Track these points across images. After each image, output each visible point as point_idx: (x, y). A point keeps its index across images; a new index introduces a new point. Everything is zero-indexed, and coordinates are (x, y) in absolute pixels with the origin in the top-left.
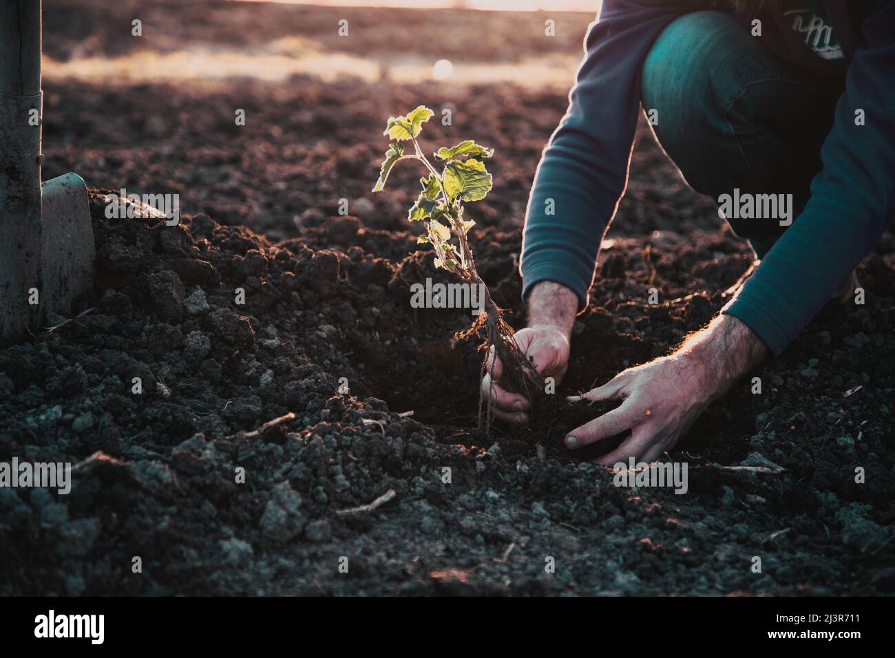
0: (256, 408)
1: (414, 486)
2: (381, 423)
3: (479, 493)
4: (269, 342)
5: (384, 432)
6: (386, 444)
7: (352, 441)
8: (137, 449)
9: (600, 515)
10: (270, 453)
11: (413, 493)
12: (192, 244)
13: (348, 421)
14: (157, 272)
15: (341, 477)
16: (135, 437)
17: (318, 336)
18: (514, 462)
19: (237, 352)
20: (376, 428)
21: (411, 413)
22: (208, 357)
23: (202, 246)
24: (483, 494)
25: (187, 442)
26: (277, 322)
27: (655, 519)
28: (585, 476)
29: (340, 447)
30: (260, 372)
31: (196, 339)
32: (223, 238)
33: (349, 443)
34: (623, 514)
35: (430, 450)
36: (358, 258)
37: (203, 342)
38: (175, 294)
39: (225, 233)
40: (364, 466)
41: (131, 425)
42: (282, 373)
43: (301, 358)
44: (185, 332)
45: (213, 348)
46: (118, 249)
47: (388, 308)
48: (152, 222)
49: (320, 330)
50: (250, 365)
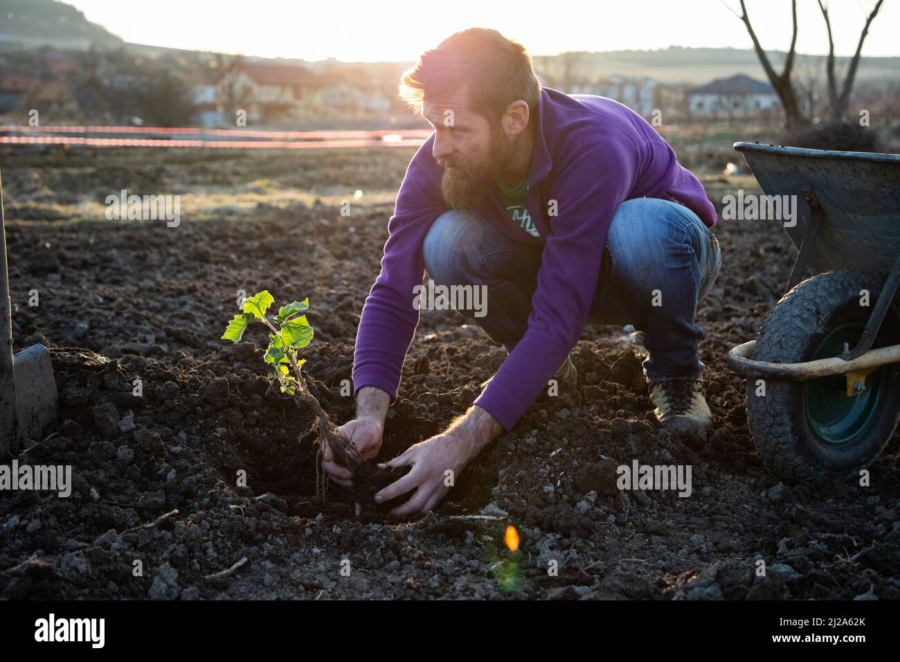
0: (161, 500)
1: (263, 550)
2: (242, 507)
3: (307, 550)
4: (174, 449)
5: (243, 513)
6: (244, 523)
7: (220, 523)
8: (72, 542)
9: (385, 561)
10: (162, 538)
11: (262, 556)
13: (220, 507)
14: (100, 404)
15: (211, 550)
16: (72, 531)
17: (215, 436)
18: (331, 526)
19: (153, 457)
20: (238, 511)
21: (265, 495)
22: (131, 463)
24: (310, 551)
25: (103, 536)
26: (186, 429)
29: (212, 528)
30: (168, 470)
31: (124, 451)
32: (151, 373)
33: (218, 524)
34: (399, 559)
35: (275, 523)
36: (246, 377)
37: (129, 454)
38: (111, 420)
39: (154, 368)
40: (228, 540)
41: (70, 522)
42: (181, 471)
43: (196, 459)
44: (117, 446)
45: (136, 457)
46: (73, 391)
47: (265, 411)
48: (100, 367)
49: (215, 431)
50: (161, 466)
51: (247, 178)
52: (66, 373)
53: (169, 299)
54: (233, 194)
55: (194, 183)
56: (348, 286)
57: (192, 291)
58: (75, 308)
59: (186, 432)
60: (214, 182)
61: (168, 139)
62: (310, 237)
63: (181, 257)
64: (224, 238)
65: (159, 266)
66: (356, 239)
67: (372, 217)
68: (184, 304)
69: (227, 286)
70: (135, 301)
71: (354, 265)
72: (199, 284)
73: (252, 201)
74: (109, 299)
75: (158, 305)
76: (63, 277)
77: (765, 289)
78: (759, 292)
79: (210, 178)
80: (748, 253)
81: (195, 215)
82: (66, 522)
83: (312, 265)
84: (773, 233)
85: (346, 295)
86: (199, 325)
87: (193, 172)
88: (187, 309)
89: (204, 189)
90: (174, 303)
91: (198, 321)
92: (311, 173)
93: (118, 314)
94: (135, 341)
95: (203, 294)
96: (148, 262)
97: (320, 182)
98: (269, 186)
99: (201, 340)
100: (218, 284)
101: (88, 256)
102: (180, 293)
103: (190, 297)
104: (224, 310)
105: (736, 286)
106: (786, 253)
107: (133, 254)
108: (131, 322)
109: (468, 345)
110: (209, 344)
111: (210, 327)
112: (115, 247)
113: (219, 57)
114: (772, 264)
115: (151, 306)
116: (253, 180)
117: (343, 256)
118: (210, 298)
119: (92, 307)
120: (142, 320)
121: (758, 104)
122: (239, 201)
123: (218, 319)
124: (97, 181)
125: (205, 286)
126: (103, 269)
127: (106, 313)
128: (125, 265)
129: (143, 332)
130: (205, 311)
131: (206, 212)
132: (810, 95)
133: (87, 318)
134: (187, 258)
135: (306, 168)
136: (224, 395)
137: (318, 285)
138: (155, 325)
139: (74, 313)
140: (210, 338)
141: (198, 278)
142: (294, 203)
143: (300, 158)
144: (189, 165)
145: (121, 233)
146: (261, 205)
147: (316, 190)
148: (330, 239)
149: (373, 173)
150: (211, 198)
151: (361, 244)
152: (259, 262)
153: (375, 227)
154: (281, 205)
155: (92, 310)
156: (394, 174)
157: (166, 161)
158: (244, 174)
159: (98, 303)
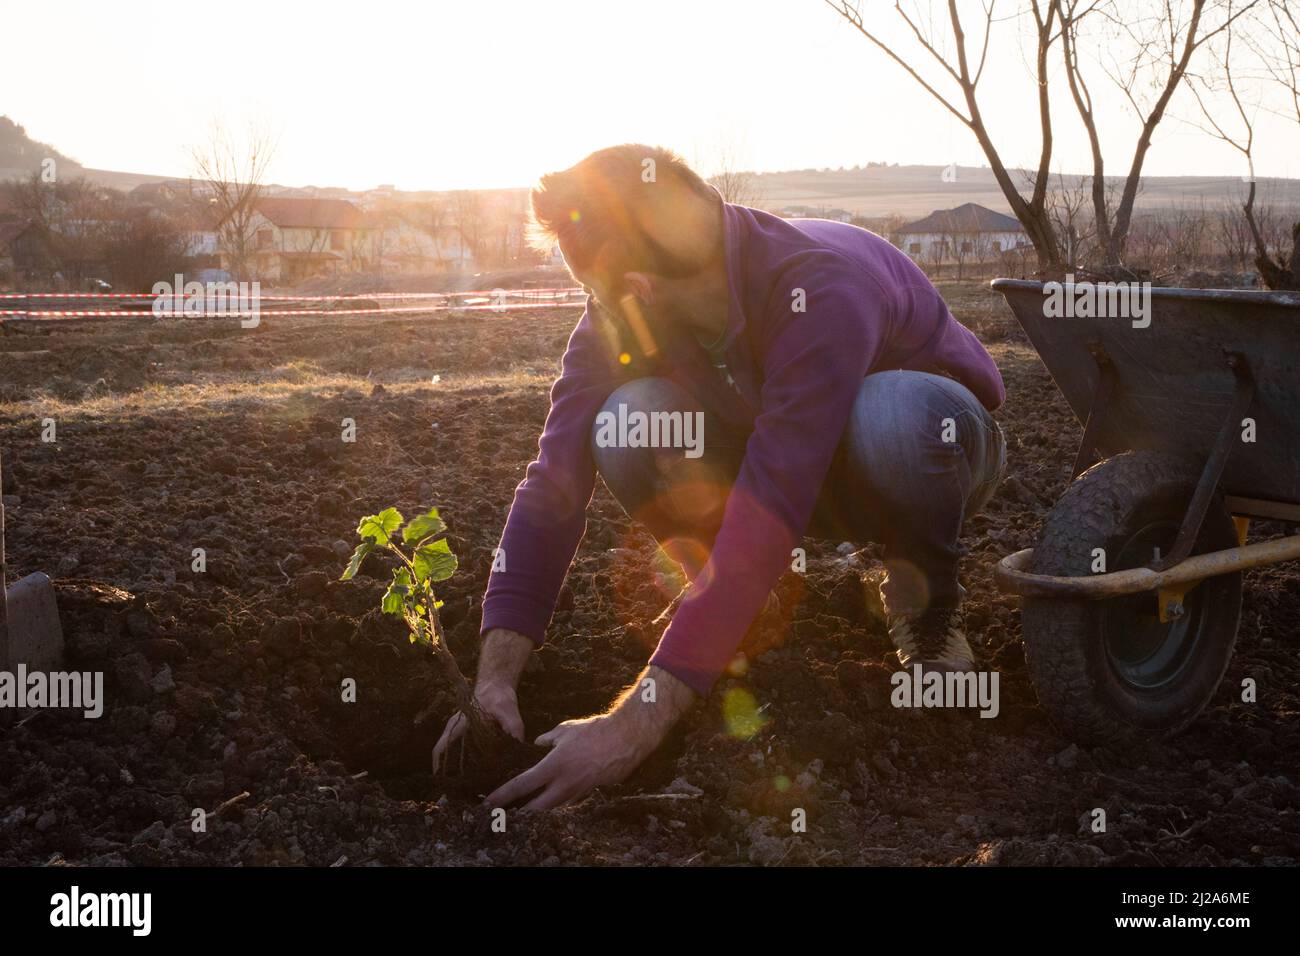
0: (218, 783)
1: (367, 847)
2: (335, 788)
3: (429, 846)
4: (231, 714)
5: (337, 797)
6: (340, 810)
7: (306, 810)
8: (101, 842)
9: (538, 856)
10: (227, 832)
11: (365, 855)
12: (158, 624)
13: (304, 789)
14: (124, 656)
15: (296, 848)
16: (98, 828)
17: (283, 699)
18: (460, 813)
19: (202, 727)
20: (330, 795)
21: (365, 773)
22: (173, 735)
23: (169, 625)
24: (432, 847)
25: (146, 831)
26: (243, 689)
27: (587, 856)
28: (523, 821)
29: (296, 817)
30: (224, 744)
31: (162, 720)
32: (190, 612)
33: (304, 812)
34: (558, 854)
35: (382, 810)
36: (321, 617)
37: (168, 722)
38: (141, 676)
39: (193, 607)
40: (318, 833)
41: (94, 816)
42: (244, 744)
43: (262, 727)
44: (151, 712)
45: (178, 726)
46: (86, 638)
47: (351, 662)
48: (121, 605)
49: (285, 692)
50: (215, 738)
51: (272, 359)
52: (74, 614)
53: (189, 521)
54: (255, 383)
55: (196, 367)
56: (441, 499)
57: (221, 509)
58: (57, 536)
59: (244, 693)
60: (226, 365)
62: (377, 435)
63: (194, 467)
64: (252, 441)
65: (163, 481)
66: (444, 437)
67: (462, 407)
68: (213, 526)
69: (269, 502)
71: (446, 471)
72: (229, 500)
73: (284, 390)
74: (104, 523)
77: (1029, 493)
78: (1021, 498)
79: (220, 360)
81: (202, 412)
82: (89, 815)
83: (388, 471)
84: (1033, 419)
86: (236, 556)
87: (195, 352)
88: (217, 533)
89: (211, 375)
90: (197, 526)
91: (235, 550)
92: (365, 350)
93: (120, 542)
94: (148, 579)
95: (237, 513)
96: (146, 475)
97: (380, 362)
98: (305, 369)
99: (240, 577)
100: (256, 501)
101: (56, 469)
102: (205, 512)
103: (220, 517)
104: (270, 535)
106: (1055, 446)
107: (123, 464)
109: (623, 574)
110: (253, 580)
111: (252, 559)
112: (94, 456)
113: (223, 187)
114: (1036, 460)
115: (165, 530)
116: (283, 362)
117: (429, 460)
118: (249, 518)
119: (82, 534)
120: (156, 550)
121: (997, 245)
122: (263, 390)
123: (262, 547)
124: (53, 366)
125: (239, 503)
126: (82, 486)
127: (103, 542)
128: (114, 480)
129: (158, 568)
130: (243, 537)
131: (217, 407)
132: (1071, 231)
133: (75, 550)
134: (202, 467)
136: (295, 640)
137: (401, 498)
138: (174, 557)
139: (55, 542)
140: (253, 574)
141: (224, 493)
142: (345, 392)
143: (348, 328)
144: (187, 342)
145: (99, 438)
146: (297, 395)
147: (374, 374)
148: (408, 438)
149: (455, 349)
150: (223, 388)
151: (452, 444)
152: (308, 471)
153: (468, 422)
154: (327, 396)
155: (81, 539)
156: (486, 350)
157: (152, 337)
158: (269, 354)
159: (90, 529)
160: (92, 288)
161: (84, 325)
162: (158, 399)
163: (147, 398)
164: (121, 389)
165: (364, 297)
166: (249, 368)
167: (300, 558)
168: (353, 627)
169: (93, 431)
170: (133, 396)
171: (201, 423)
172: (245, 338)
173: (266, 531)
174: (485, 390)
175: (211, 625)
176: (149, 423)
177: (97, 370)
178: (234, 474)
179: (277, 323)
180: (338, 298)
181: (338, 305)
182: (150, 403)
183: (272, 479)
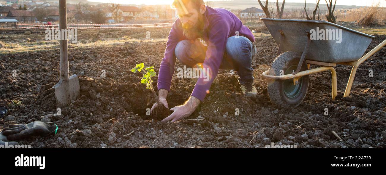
0: (109, 116)
1: (138, 129)
2: (132, 117)
4: (112, 103)
6: (133, 121)
7: (126, 121)
8: (86, 127)
10: (111, 125)
11: (138, 131)
12: (97, 85)
13: (126, 117)
14: (91, 91)
15: (124, 129)
16: (86, 124)
17: (122, 100)
18: (156, 122)
19: (106, 105)
20: (131, 118)
21: (138, 114)
22: (100, 106)
23: (100, 85)
24: (151, 129)
25: (95, 125)
29: (124, 123)
30: (110, 108)
31: (98, 103)
34: (176, 131)
35: (141, 122)
36: (129, 84)
38: (94, 95)
40: (128, 126)
42: (114, 108)
43: (117, 105)
44: (96, 102)
45: (101, 105)
46: (84, 87)
47: (135, 93)
48: (91, 81)
49: (122, 98)
50: (108, 107)
51: (121, 36)
52: (82, 83)
54: (118, 40)
55: (107, 37)
57: (111, 63)
58: (80, 68)
59: (114, 99)
60: (113, 37)
61: (100, 27)
62: (141, 50)
63: (106, 56)
64: (117, 51)
65: (100, 58)
66: (154, 50)
67: (157, 45)
68: (109, 67)
69: (120, 62)
70: (96, 66)
71: (154, 56)
72: (112, 62)
73: (123, 42)
74: (89, 66)
75: (102, 67)
76: (75, 62)
77: (267, 61)
78: (265, 62)
79: (112, 36)
80: (261, 52)
81: (108, 46)
82: (84, 122)
83: (143, 56)
84: (267, 47)
85: (153, 64)
86: (113, 72)
87: (107, 35)
88: (110, 68)
89: (110, 39)
90: (106, 67)
91: (113, 71)
92: (139, 34)
93: (92, 69)
95: (114, 64)
96: (97, 57)
97: (142, 36)
98: (128, 38)
99: (114, 76)
100: (118, 62)
101: (81, 56)
102: (108, 64)
103: (110, 65)
105: (259, 60)
106: (271, 52)
107: (93, 55)
108: (95, 71)
110: (117, 77)
111: (116, 73)
112: (88, 54)
113: (113, 4)
114: (268, 54)
116: (123, 36)
117: (150, 54)
118: (116, 65)
119: (85, 68)
122: (120, 42)
123: (118, 71)
124: (81, 37)
125: (114, 62)
126: (85, 59)
127: (89, 69)
128: (91, 58)
130: (115, 69)
131: (111, 45)
132: (272, 12)
133: (83, 71)
134: (108, 56)
135: (137, 33)
136: (124, 88)
139: (80, 69)
140: (117, 76)
141: (112, 60)
142: (135, 42)
143: (136, 30)
144: (106, 33)
145: (89, 50)
146: (126, 43)
147: (140, 38)
148: (147, 50)
149: (156, 34)
150: (112, 41)
151: (155, 51)
152: (128, 56)
153: (158, 47)
154: (132, 43)
155: (84, 69)
156: (162, 34)
157: (99, 32)
158: (121, 35)
159: (86, 67)
160: (89, 23)
161: (87, 30)
162: (100, 43)
163: (98, 43)
164: (93, 41)
165: (139, 24)
166: (117, 37)
167: (126, 73)
168: (135, 86)
169: (88, 49)
170: (96, 43)
171: (108, 48)
172: (116, 32)
173: (119, 67)
174: (162, 41)
175: (108, 85)
176: (98, 48)
177: (89, 38)
178: (113, 57)
179: (122, 29)
180: (134, 25)
181: (134, 26)
182: (99, 44)
183: (121, 58)
